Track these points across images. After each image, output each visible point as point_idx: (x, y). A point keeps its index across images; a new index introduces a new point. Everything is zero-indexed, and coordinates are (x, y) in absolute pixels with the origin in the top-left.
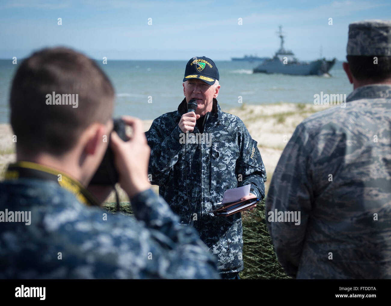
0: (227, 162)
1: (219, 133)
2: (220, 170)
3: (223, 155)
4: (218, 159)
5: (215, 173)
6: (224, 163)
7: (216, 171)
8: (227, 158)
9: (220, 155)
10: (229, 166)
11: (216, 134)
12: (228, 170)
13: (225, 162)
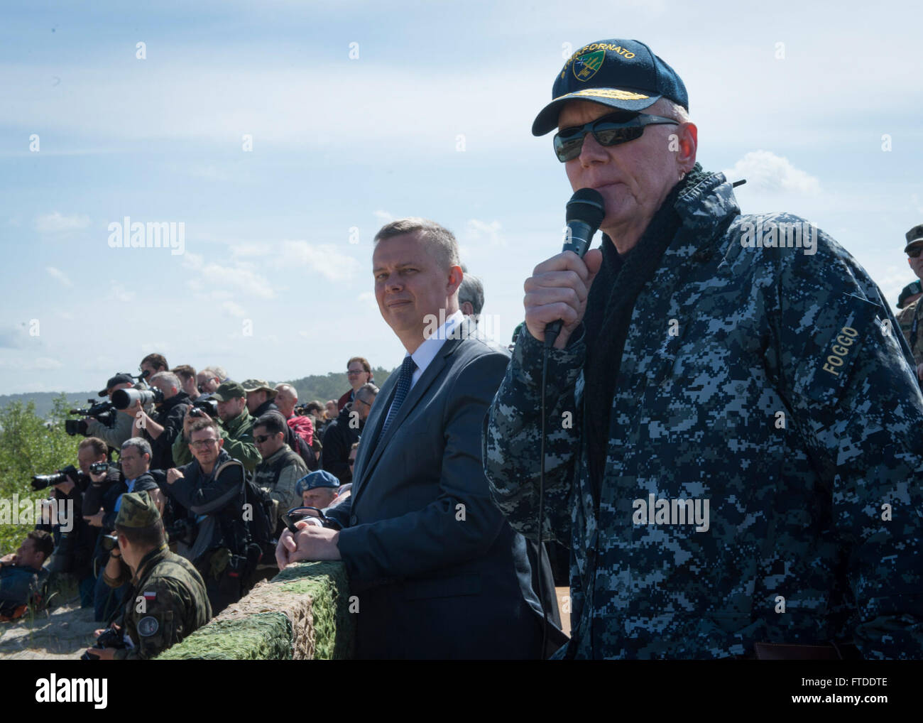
0: (704, 397)
1: (695, 290)
2: (673, 429)
3: (688, 368)
4: (667, 386)
5: (653, 447)
6: (688, 401)
7: (656, 440)
8: (702, 379)
9: (679, 370)
10: (711, 413)
11: (687, 295)
12: (706, 429)
13: (693, 395)
